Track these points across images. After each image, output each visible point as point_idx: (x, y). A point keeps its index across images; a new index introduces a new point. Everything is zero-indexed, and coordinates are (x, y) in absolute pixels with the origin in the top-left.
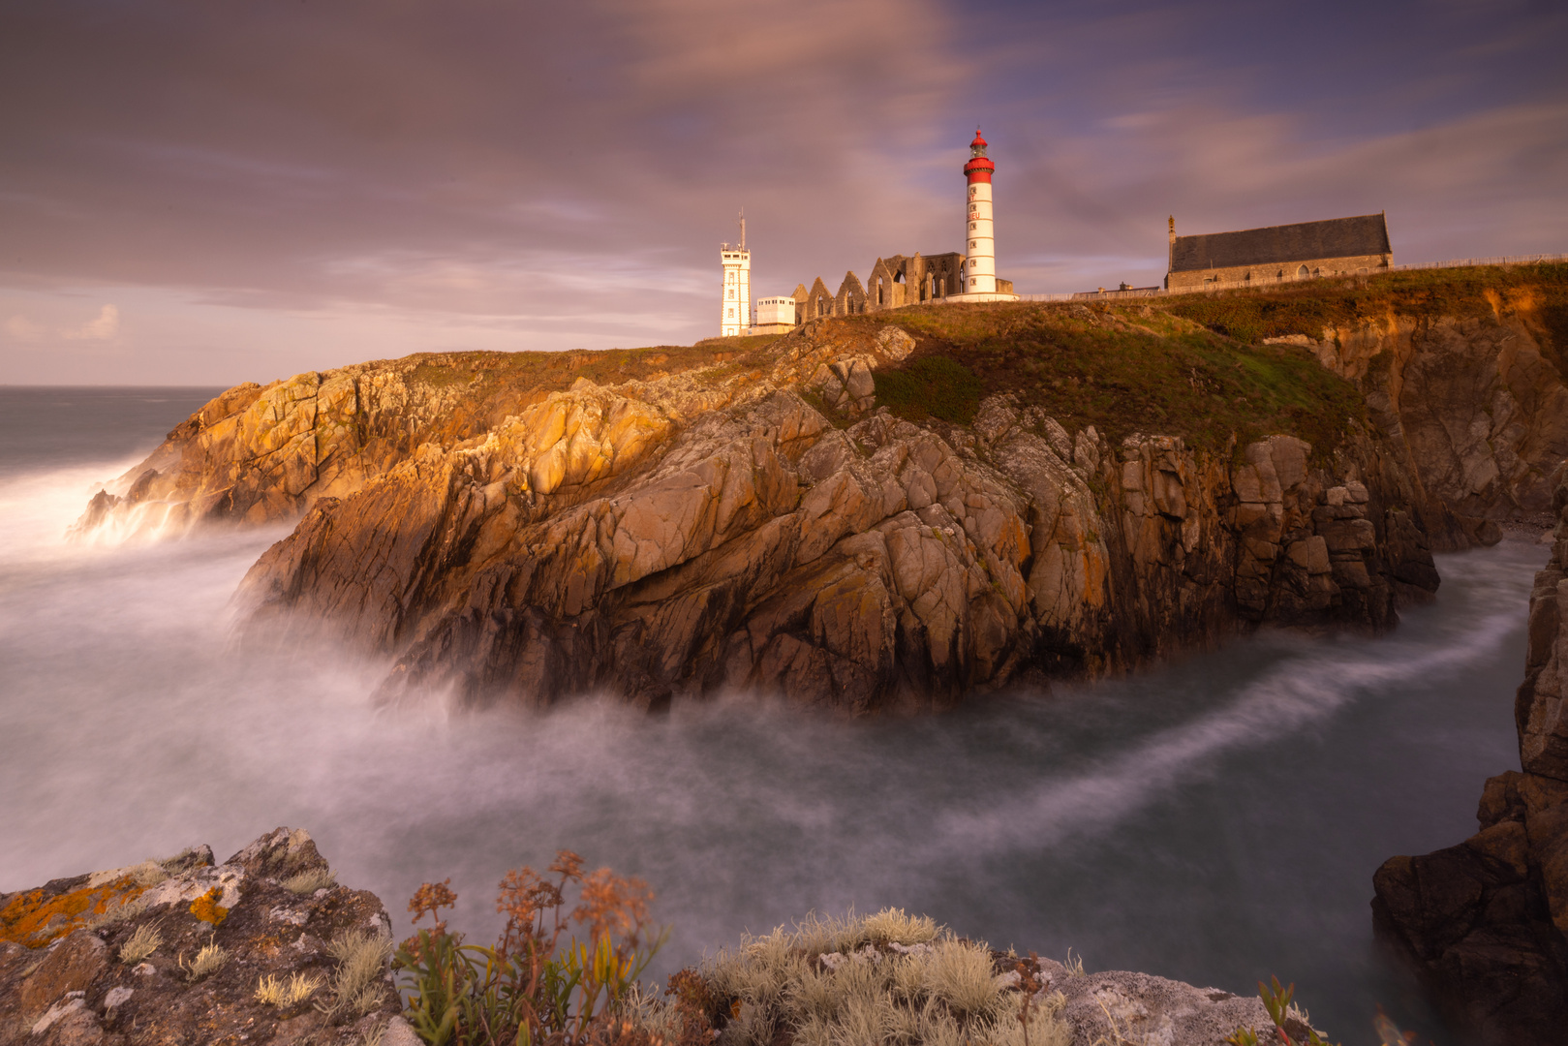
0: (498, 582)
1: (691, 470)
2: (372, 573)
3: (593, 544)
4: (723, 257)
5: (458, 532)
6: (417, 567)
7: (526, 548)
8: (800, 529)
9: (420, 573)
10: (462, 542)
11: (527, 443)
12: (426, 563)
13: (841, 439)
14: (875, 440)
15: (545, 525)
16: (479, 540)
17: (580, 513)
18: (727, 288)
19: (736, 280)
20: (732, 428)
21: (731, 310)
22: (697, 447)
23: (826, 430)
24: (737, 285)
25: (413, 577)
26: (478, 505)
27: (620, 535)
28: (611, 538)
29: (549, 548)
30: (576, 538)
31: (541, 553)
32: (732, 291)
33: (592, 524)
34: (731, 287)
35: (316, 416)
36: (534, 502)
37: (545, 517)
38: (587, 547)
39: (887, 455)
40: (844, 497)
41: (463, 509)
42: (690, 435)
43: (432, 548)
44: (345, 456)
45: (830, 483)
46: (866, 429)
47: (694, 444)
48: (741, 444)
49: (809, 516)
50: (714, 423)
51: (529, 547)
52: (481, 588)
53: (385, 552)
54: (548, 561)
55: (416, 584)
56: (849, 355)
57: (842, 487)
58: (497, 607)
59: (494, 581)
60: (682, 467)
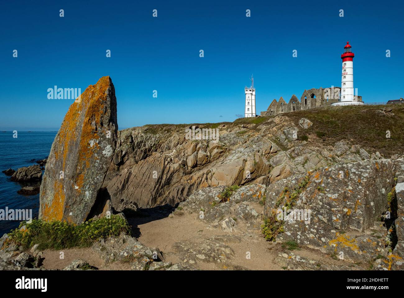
0: (179, 190)
1: (235, 162)
2: (144, 185)
3: (206, 181)
4: (245, 91)
5: (167, 176)
6: (156, 185)
7: (186, 181)
8: (270, 180)
9: (157, 186)
10: (168, 179)
11: (185, 153)
12: (159, 184)
13: (285, 154)
14: (297, 154)
15: (191, 175)
16: (173, 178)
17: (201, 172)
18: (247, 102)
19: (250, 98)
20: (248, 150)
21: (248, 109)
22: (236, 155)
23: (279, 151)
24: (251, 101)
25: (155, 187)
26: (172, 169)
27: (213, 179)
28: (211, 180)
29: (193, 181)
30: (201, 179)
31: (191, 183)
32: (249, 102)
33: (205, 176)
34: (249, 101)
35: (121, 143)
36: (188, 169)
37: (191, 173)
38: (204, 182)
39: (300, 159)
40: (285, 171)
41: (168, 170)
42: (234, 152)
43: (160, 180)
44: (129, 154)
45: (280, 167)
46: (294, 151)
47: (236, 154)
48: (250, 155)
49: (273, 176)
50: (242, 148)
51: (187, 181)
52: (174, 191)
53: (146, 180)
54: (193, 185)
55: (156, 189)
56: (288, 128)
57: (284, 168)
58: (179, 196)
59: (178, 189)
60: (232, 161)
